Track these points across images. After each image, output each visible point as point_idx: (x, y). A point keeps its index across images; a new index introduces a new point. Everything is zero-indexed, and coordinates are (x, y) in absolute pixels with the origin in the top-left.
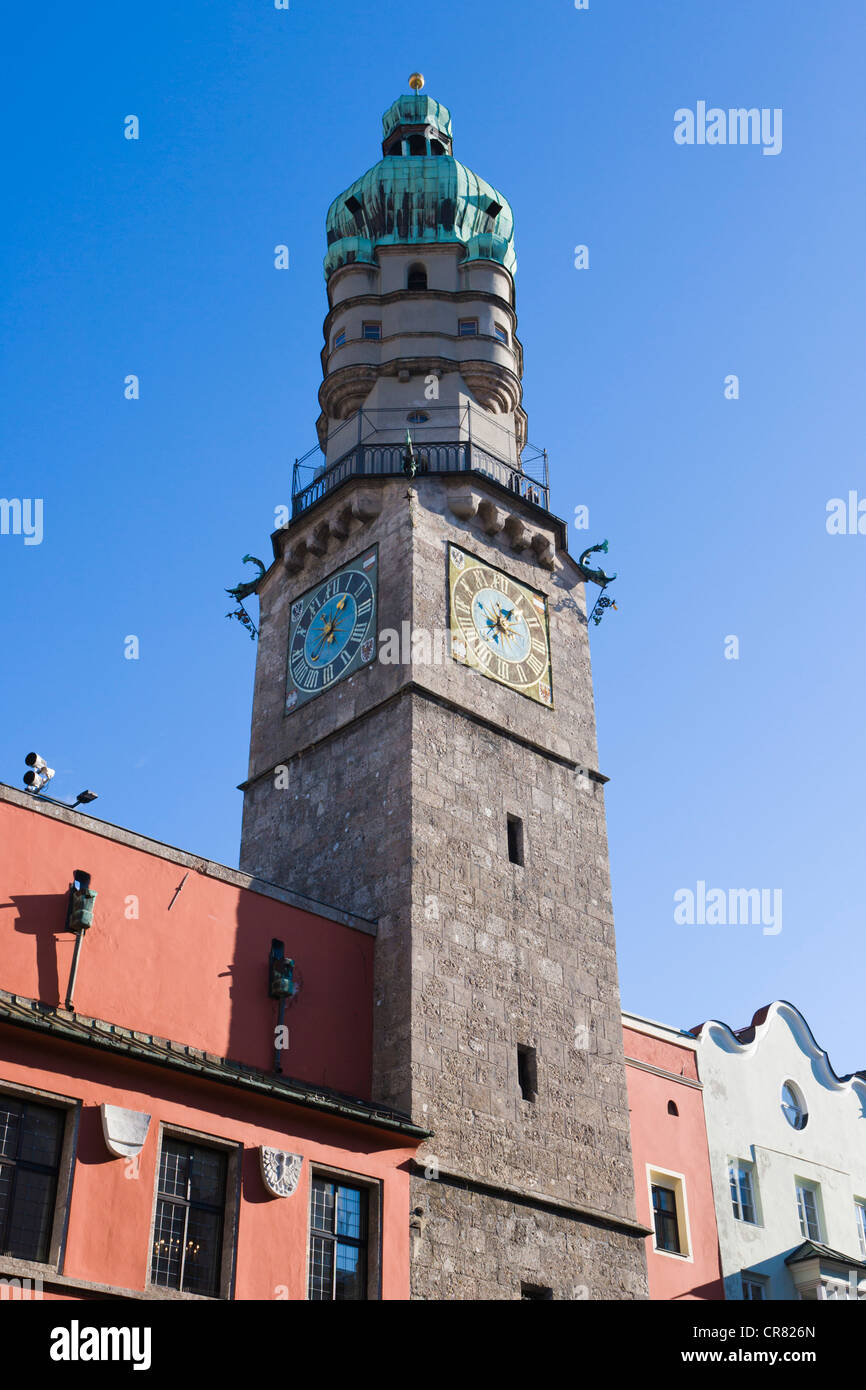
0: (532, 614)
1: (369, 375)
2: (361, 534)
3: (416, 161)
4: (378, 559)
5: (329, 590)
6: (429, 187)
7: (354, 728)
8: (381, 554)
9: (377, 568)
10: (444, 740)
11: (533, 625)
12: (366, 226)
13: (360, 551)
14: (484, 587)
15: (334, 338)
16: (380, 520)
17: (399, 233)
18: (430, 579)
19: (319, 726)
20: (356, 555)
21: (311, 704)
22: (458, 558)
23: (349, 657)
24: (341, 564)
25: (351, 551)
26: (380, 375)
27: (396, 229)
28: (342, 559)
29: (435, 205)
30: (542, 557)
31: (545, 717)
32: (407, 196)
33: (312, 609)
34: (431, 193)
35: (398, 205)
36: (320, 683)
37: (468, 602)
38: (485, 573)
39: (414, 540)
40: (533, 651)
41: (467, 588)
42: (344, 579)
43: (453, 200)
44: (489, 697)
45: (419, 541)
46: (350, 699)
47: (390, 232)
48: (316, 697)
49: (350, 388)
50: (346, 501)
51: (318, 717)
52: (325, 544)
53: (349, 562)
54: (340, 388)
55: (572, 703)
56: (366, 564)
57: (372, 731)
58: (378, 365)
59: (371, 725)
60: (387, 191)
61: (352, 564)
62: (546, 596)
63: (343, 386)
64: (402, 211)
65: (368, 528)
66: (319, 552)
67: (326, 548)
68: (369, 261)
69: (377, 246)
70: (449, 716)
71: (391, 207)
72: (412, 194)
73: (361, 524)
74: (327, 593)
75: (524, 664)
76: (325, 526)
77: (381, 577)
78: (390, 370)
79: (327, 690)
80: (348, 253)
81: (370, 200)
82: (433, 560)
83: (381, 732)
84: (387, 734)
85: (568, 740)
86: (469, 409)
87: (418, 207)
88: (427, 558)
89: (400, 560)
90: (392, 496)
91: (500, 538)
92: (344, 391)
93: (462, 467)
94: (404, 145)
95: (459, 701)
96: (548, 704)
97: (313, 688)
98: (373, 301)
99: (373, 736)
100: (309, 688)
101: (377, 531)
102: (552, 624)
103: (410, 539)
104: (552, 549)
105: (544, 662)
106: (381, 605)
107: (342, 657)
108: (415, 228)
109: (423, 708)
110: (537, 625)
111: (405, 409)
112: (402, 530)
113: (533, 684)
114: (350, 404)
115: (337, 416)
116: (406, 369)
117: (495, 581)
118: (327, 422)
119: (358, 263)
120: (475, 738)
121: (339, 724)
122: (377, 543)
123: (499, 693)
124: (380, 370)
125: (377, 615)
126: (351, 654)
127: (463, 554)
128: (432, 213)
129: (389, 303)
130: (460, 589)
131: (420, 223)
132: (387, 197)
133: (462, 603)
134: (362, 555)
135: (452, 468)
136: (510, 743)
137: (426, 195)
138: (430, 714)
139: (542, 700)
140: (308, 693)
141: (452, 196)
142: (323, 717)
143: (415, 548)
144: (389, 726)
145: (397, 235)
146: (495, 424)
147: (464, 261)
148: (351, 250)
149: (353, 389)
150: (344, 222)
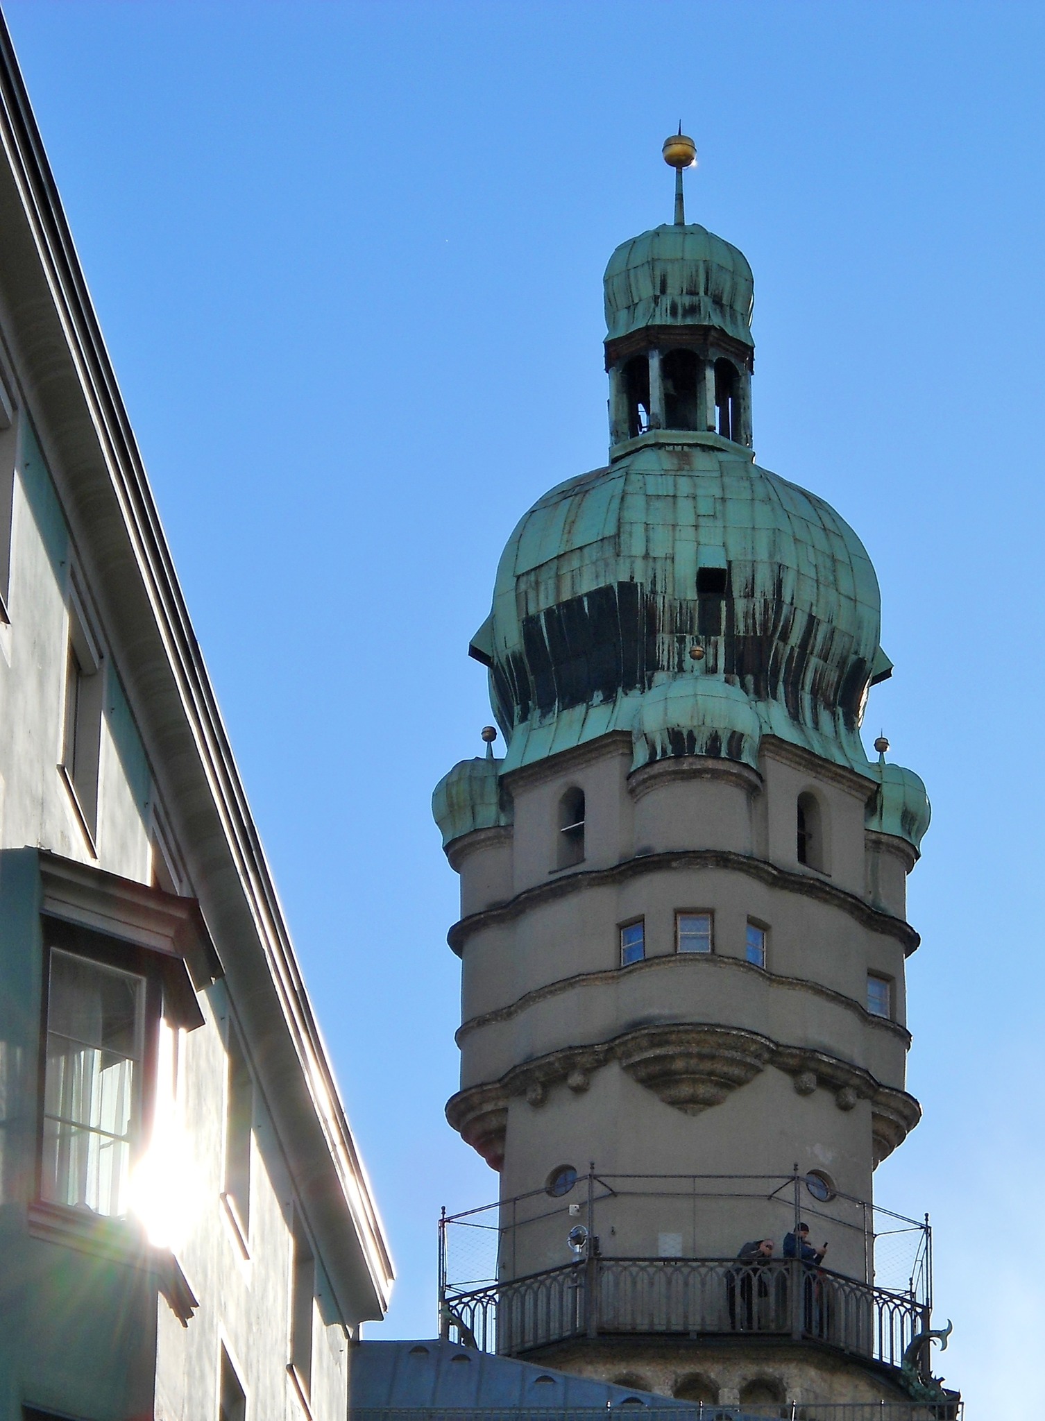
1: (758, 1056)
12: (721, 640)
26: (771, 1062)
27: (782, 689)
29: (842, 664)
32: (812, 621)
34: (844, 633)
35: (795, 638)
47: (777, 695)
49: (720, 1067)
54: (702, 1057)
58: (777, 1044)
60: (787, 599)
63: (712, 1057)
64: (797, 650)
68: (755, 764)
71: (784, 637)
78: (792, 1062)
81: (750, 594)
87: (821, 658)
92: (707, 1066)
98: (765, 875)
108: (809, 708)
114: (703, 1090)
119: (746, 766)
124: (777, 1055)
128: (833, 676)
129: (783, 888)
131: (814, 692)
137: (837, 631)
145: (784, 713)
147: (874, 825)
148: (739, 729)
149: (725, 1069)
150: (670, 590)
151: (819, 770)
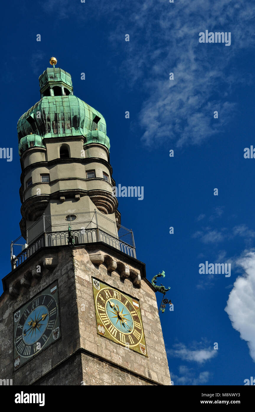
0: (133, 310)
2: (48, 276)
3: (59, 98)
4: (58, 287)
5: (33, 304)
6: (66, 110)
7: (52, 375)
8: (60, 285)
9: (58, 291)
10: (98, 377)
11: (134, 315)
12: (37, 129)
13: (48, 284)
14: (110, 298)
15: (26, 183)
16: (58, 268)
17: (54, 132)
18: (85, 296)
19: (33, 375)
20: (46, 286)
21: (28, 364)
22: (97, 284)
23: (47, 338)
24: (39, 291)
25: (44, 284)
26: (51, 199)
27: (52, 130)
28: (39, 289)
29: (70, 119)
30: (135, 282)
31: (144, 362)
32: (56, 114)
33: (25, 315)
34: (67, 113)
35: (52, 119)
36: (32, 352)
37: (103, 305)
38: (110, 290)
39: (76, 277)
40: (135, 328)
41: (102, 299)
42: (41, 299)
43: (78, 116)
44: (117, 353)
45: (78, 277)
46: (49, 359)
47: (49, 132)
48: (30, 360)
50: (40, 260)
51: (32, 371)
52: (30, 282)
53: (43, 290)
54: (32, 206)
55: (156, 353)
56: (52, 290)
57: (61, 375)
58: (49, 194)
59: (61, 373)
60: (46, 113)
61: (46, 291)
62: (138, 300)
64: (54, 122)
65: (52, 272)
66: (27, 287)
67: (31, 284)
68: (41, 146)
69: (44, 139)
70: (100, 364)
71: (49, 120)
72: (58, 114)
73: (47, 271)
74: (33, 306)
75: (132, 335)
76: (30, 273)
77: (61, 297)
78: (56, 196)
79: (37, 356)
80: (31, 142)
82: (85, 286)
83: (67, 375)
84: (69, 377)
85: (156, 372)
86: (95, 212)
87: (62, 120)
88: (82, 285)
89: (70, 288)
90: (63, 256)
91: (114, 273)
92: (34, 208)
93: (95, 241)
94: (52, 92)
95: (104, 356)
96: (145, 354)
97: (28, 355)
98: (45, 165)
99: (63, 378)
100: (26, 356)
101: (57, 274)
102: (143, 314)
103: (74, 277)
104: (139, 277)
105: (141, 332)
106: (61, 311)
107: (43, 338)
108: (61, 130)
109: (87, 360)
110: (136, 315)
111: (64, 215)
112: (69, 273)
113: (137, 344)
114: (37, 214)
115: (30, 220)
116: (63, 196)
117: (115, 295)
118: (25, 223)
120: (113, 375)
121: (44, 373)
122: (57, 280)
123: (121, 351)
124: (51, 197)
125: (60, 316)
126: (48, 336)
127: (98, 282)
128: (69, 122)
129: (52, 165)
130: (99, 299)
131: (63, 127)
132: (47, 116)
133: (101, 306)
134: (50, 286)
135: (90, 241)
136: (130, 376)
137: (65, 114)
138: (91, 364)
139: (142, 352)
140: (26, 358)
141: (77, 114)
142: (35, 370)
143: (76, 281)
144: (71, 371)
145: (53, 133)
146: (107, 219)
147: (86, 144)
148: (31, 140)
149: (38, 206)
150: (26, 128)
151: (64, 140)
